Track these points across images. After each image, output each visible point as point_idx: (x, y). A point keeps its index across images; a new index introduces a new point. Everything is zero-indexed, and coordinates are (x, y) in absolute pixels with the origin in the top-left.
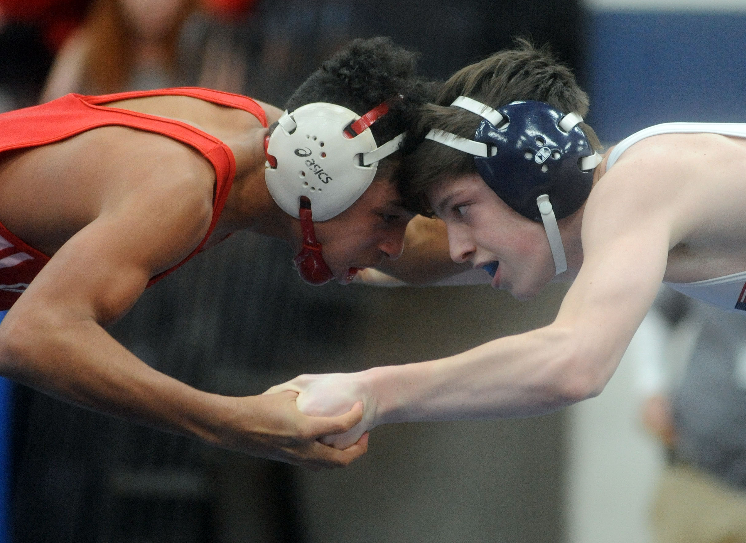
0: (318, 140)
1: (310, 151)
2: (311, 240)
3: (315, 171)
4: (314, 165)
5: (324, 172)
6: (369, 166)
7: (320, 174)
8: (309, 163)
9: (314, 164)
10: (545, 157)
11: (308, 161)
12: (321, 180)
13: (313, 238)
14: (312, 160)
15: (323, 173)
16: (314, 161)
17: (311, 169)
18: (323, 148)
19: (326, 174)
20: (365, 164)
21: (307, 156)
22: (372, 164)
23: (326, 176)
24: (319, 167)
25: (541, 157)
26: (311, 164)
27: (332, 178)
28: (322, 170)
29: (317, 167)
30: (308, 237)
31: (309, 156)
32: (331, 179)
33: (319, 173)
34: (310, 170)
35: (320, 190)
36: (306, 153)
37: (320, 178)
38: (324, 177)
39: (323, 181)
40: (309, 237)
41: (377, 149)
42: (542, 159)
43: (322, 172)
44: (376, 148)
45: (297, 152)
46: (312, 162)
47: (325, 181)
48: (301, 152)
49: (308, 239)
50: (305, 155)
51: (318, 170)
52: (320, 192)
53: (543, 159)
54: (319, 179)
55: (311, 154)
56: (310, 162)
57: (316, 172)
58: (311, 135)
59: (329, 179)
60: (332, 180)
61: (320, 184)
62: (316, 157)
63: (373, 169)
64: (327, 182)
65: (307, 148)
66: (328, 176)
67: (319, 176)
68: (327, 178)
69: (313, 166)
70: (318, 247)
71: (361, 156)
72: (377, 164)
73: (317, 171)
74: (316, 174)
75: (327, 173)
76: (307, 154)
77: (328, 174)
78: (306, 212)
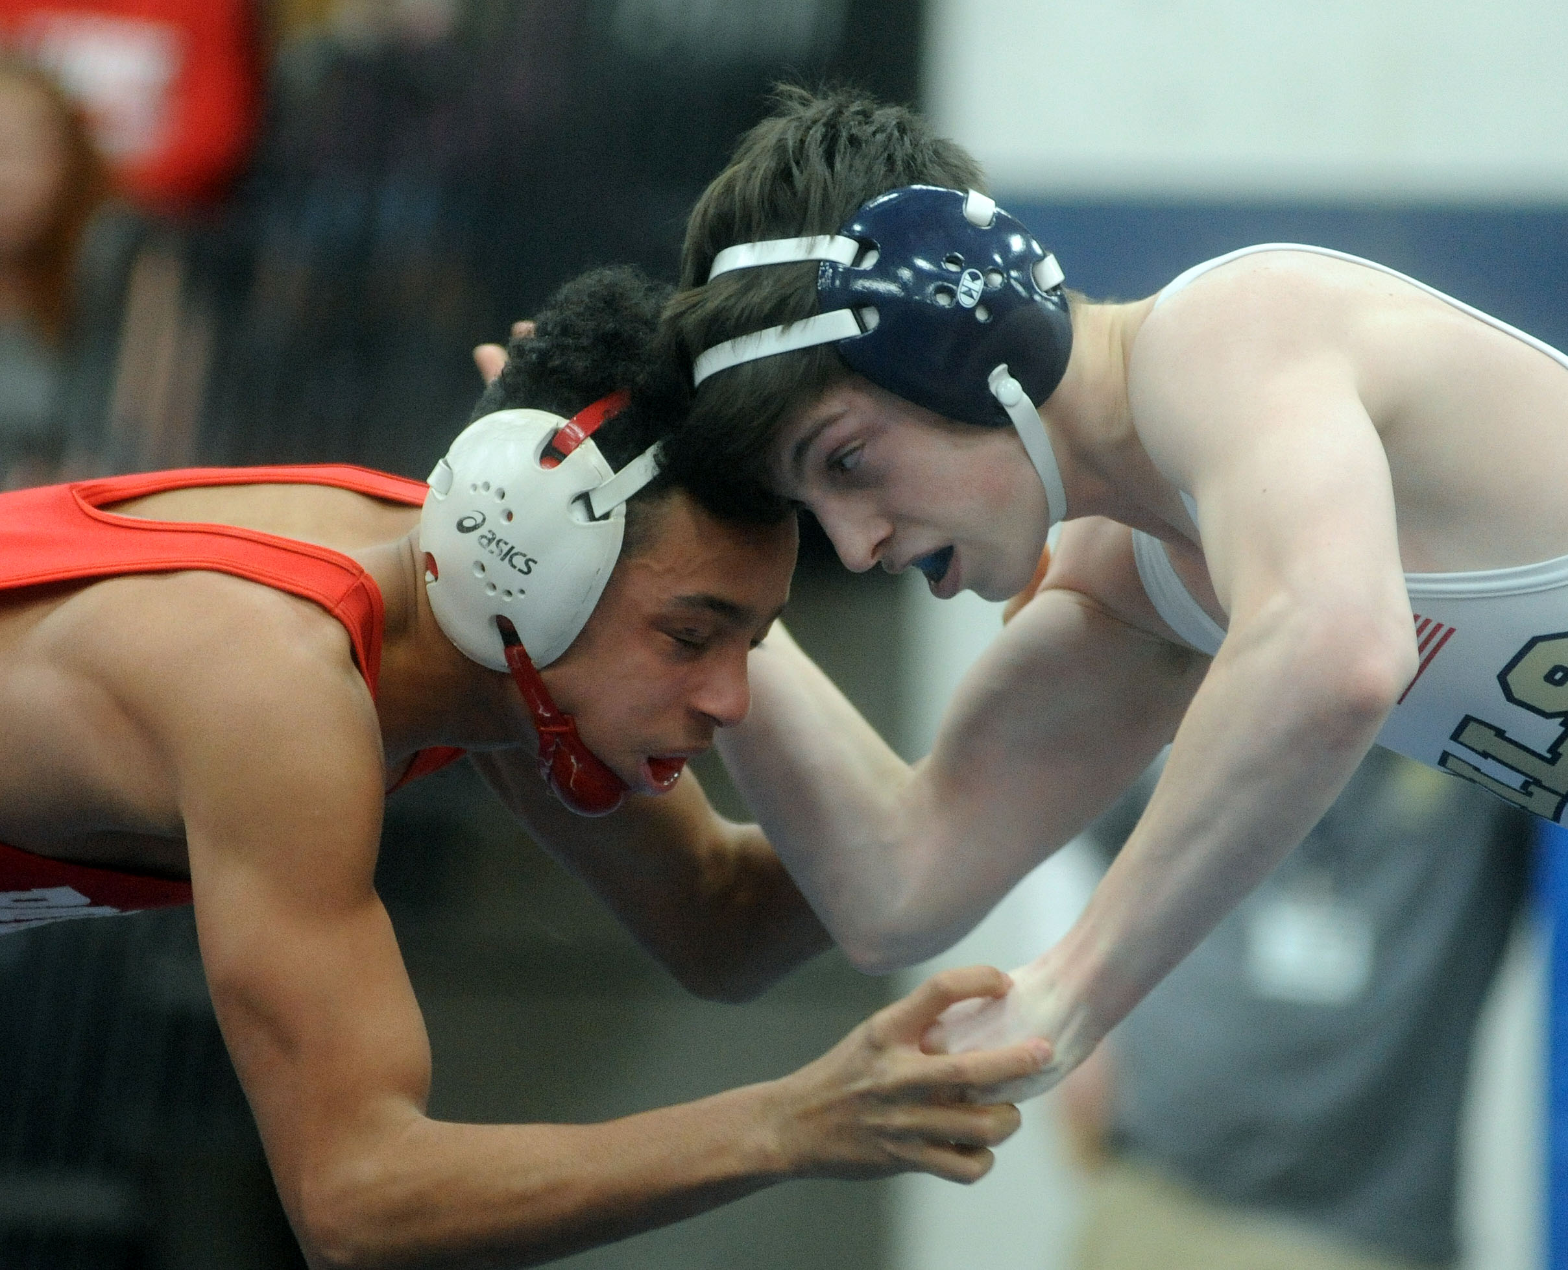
0: (493, 489)
1: (482, 514)
2: (546, 710)
3: (500, 555)
4: (496, 540)
5: (517, 551)
6: (606, 516)
7: (511, 557)
8: (485, 541)
9: (494, 539)
10: (977, 290)
11: (483, 537)
12: (517, 569)
13: (548, 703)
14: (490, 531)
15: (516, 554)
16: (493, 534)
17: (492, 552)
18: (503, 501)
19: (521, 554)
20: (597, 515)
21: (479, 527)
22: (612, 510)
23: (524, 559)
24: (506, 543)
25: (969, 294)
26: (490, 541)
27: (536, 560)
28: (512, 548)
29: (501, 544)
30: (539, 708)
31: (482, 525)
32: (535, 562)
33: (509, 555)
34: (490, 554)
35: (522, 592)
36: (476, 521)
37: (514, 567)
38: (519, 562)
39: (520, 571)
40: (541, 706)
41: (614, 476)
42: (971, 296)
43: (514, 551)
44: (611, 476)
45: (461, 528)
46: (490, 536)
47: (525, 570)
48: (468, 523)
49: (541, 709)
50: (475, 528)
51: (506, 549)
52: (522, 596)
53: (975, 294)
54: (513, 569)
55: (484, 520)
56: (486, 537)
57: (502, 555)
58: (479, 483)
59: (530, 563)
60: (537, 565)
61: (520, 580)
62: (497, 524)
63: (618, 522)
64: (529, 571)
65: (477, 511)
66: (528, 557)
67: (510, 561)
68: (527, 563)
69: (494, 543)
70: (566, 723)
71: (584, 498)
72: (623, 509)
73: (504, 552)
74: (503, 559)
75: (523, 552)
76: (477, 523)
77: (526, 553)
78: (517, 650)
